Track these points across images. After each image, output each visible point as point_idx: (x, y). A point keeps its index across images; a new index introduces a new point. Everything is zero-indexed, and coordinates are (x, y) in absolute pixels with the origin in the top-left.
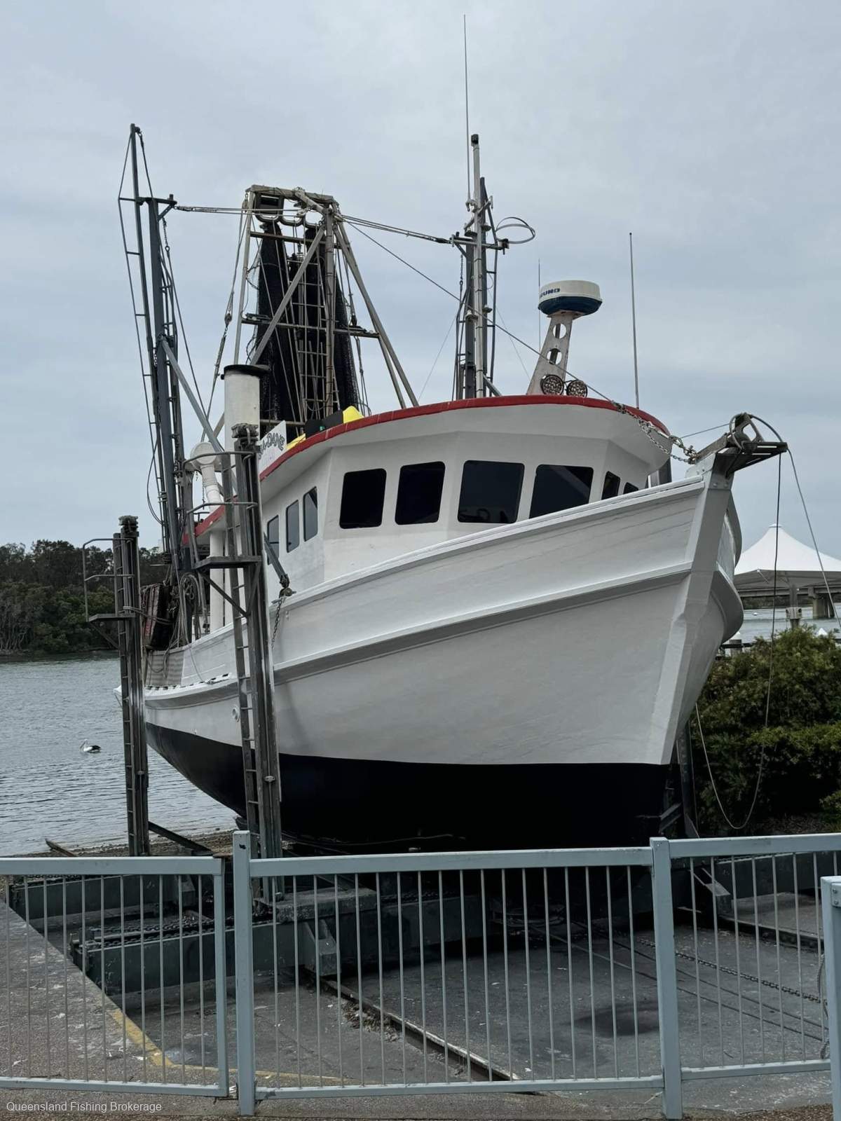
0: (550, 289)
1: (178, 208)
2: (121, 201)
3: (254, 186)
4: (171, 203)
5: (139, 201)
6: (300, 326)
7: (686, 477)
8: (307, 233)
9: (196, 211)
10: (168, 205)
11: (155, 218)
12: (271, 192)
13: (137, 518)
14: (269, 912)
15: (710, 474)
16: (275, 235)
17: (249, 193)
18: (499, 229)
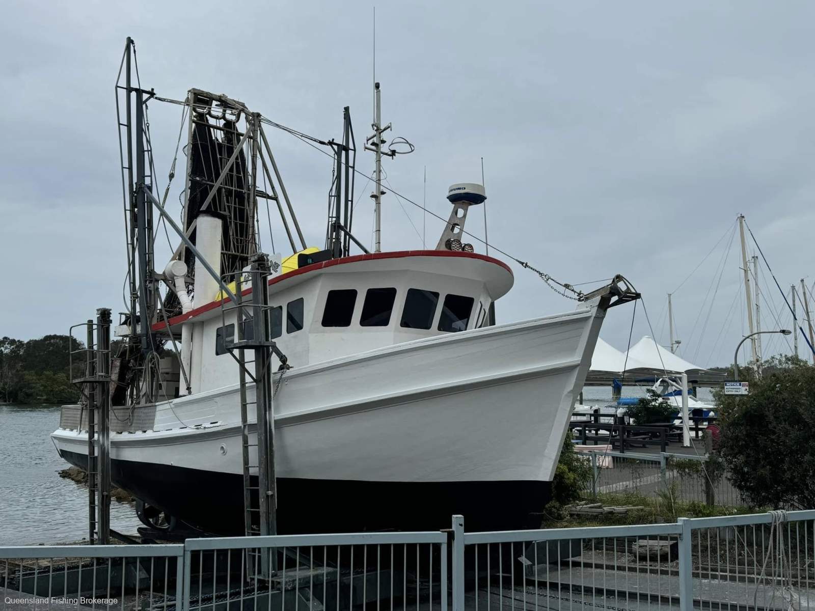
0: (459, 187)
1: (156, 98)
2: (118, 88)
3: (194, 89)
4: (152, 94)
5: (129, 90)
6: (228, 187)
7: (577, 309)
8: (225, 125)
9: (167, 101)
10: (149, 95)
11: (140, 103)
12: (205, 95)
13: (111, 310)
14: (267, 585)
15: (596, 308)
16: (205, 123)
17: (190, 93)
18: (394, 143)
